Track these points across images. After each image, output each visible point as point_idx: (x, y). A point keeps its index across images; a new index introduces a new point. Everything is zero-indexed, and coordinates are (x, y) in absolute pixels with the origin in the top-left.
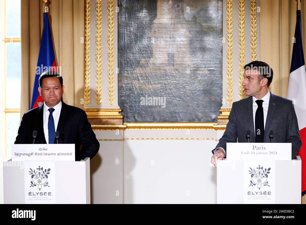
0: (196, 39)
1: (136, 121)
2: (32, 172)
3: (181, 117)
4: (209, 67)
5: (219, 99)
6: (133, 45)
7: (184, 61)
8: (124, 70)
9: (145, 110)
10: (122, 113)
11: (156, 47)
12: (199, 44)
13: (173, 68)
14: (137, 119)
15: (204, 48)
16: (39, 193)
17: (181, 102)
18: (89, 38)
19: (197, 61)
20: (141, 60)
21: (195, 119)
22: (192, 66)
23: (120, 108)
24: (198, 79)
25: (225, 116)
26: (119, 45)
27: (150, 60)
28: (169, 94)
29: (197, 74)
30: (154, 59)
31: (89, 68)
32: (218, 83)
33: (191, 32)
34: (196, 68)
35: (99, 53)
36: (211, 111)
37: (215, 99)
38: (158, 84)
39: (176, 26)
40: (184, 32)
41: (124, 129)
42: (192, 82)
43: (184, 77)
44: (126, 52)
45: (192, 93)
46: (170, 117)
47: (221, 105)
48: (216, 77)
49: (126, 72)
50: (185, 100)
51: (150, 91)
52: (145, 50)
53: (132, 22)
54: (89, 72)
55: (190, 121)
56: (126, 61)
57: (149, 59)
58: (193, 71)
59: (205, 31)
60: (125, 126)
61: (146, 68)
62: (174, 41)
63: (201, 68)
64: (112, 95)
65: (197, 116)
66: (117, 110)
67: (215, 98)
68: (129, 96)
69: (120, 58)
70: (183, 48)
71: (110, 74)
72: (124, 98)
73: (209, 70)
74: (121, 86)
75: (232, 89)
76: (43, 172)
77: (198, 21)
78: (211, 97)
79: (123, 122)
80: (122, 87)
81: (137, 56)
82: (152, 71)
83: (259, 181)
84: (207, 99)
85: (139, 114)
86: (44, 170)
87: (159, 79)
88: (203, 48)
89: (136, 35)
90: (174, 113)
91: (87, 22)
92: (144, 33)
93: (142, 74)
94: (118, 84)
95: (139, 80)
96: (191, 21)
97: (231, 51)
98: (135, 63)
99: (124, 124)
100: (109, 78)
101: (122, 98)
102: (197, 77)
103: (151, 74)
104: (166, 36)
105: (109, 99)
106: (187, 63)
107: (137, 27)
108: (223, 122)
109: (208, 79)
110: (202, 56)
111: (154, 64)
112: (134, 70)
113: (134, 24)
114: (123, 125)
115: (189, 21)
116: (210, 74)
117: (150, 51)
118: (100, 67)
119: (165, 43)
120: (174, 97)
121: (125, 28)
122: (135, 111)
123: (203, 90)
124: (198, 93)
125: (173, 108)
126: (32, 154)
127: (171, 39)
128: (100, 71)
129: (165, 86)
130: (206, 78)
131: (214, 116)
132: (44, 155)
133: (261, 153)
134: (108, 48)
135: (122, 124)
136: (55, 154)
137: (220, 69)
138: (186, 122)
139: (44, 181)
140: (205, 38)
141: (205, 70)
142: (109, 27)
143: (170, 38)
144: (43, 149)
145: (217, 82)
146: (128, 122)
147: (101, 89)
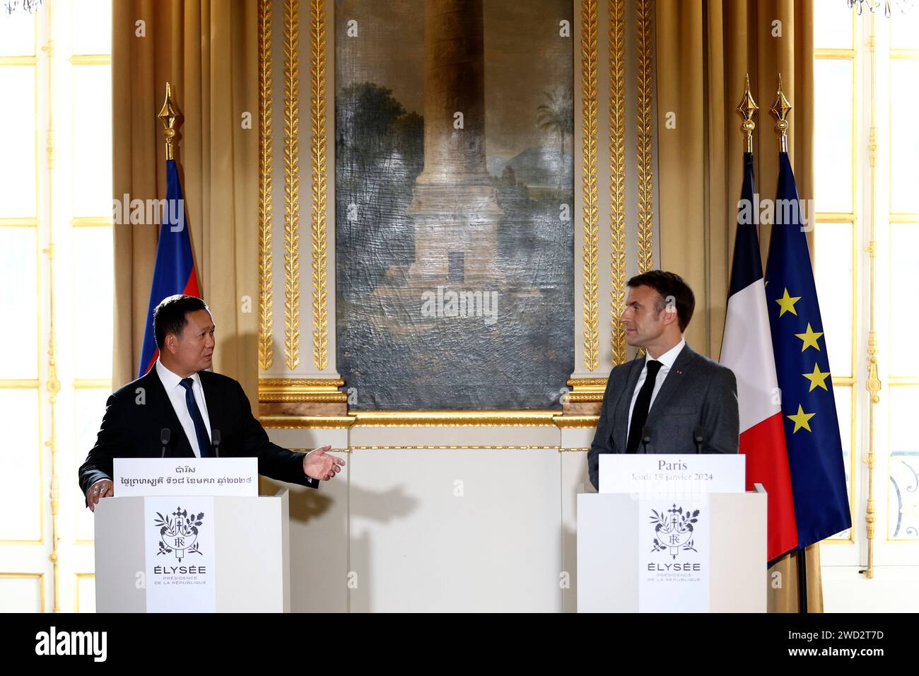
0: (514, 219)
1: (377, 408)
2: (162, 520)
3: (480, 398)
4: (541, 284)
5: (566, 355)
6: (369, 234)
7: (486, 270)
8: (350, 292)
9: (397, 381)
10: (345, 389)
11: (423, 238)
12: (520, 231)
13: (461, 286)
14: (378, 403)
15: (531, 239)
16: (178, 568)
17: (480, 363)
18: (269, 218)
19: (516, 269)
20: (388, 269)
21: (511, 402)
22: (504, 282)
23: (341, 376)
24: (517, 311)
25: (580, 395)
26: (338, 234)
27: (409, 268)
28: (452, 344)
29: (515, 300)
30: (419, 265)
31: (269, 286)
32: (564, 321)
33: (502, 204)
34: (512, 285)
35: (292, 252)
36: (549, 384)
37: (557, 356)
38: (427, 322)
39: (468, 190)
40: (485, 204)
41: (349, 425)
42: (505, 318)
44: (355, 249)
45: (504, 343)
46: (453, 398)
47: (572, 370)
48: (560, 305)
49: (354, 295)
50: (489, 359)
51: (409, 337)
52: (398, 246)
53: (368, 182)
54: (269, 296)
55: (500, 406)
56: (355, 270)
57: (405, 266)
58: (506, 292)
59: (533, 201)
60: (353, 419)
61: (399, 285)
62: (464, 224)
63: (525, 285)
64: (323, 349)
65: (515, 395)
66: (334, 382)
67: (557, 353)
68: (360, 350)
69: (340, 263)
70: (483, 239)
71: (317, 300)
72: (349, 355)
73: (542, 291)
74: (343, 327)
76: (188, 521)
77: (517, 179)
78: (547, 351)
79: (348, 411)
80: (345, 329)
81: (380, 259)
82: (412, 293)
83: (674, 539)
84: (538, 357)
85: (382, 390)
86: (189, 517)
88: (530, 241)
89: (376, 211)
90: (462, 389)
91: (265, 181)
92: (393, 206)
93: (390, 299)
94: (336, 324)
95: (383, 313)
96: (503, 178)
97: (594, 247)
98: (375, 275)
99: (350, 414)
100: (316, 308)
101: (345, 355)
102: (515, 305)
103: (410, 301)
104: (445, 213)
105: (316, 357)
106: (492, 275)
107: (379, 193)
108: (574, 408)
109: (542, 311)
110: (526, 259)
111: (417, 277)
112: (372, 290)
113: (372, 186)
114: (348, 415)
115: (496, 178)
116: (545, 300)
117: (409, 246)
118: (295, 283)
119: (444, 228)
120: (464, 351)
121: (350, 195)
122: (374, 383)
123: (529, 336)
124: (519, 343)
125: (462, 376)
126: (160, 480)
127: (456, 221)
128: (295, 293)
129: (442, 328)
130: (536, 308)
131: (554, 396)
132: (188, 482)
133: (677, 478)
134: (314, 239)
135: (345, 413)
136: (212, 481)
137: (568, 289)
138: (491, 410)
139: (189, 540)
140: (535, 216)
141: (535, 291)
142: (315, 192)
143: (455, 217)
144: (185, 470)
145: (561, 319)
146: (359, 409)
147: (296, 334)
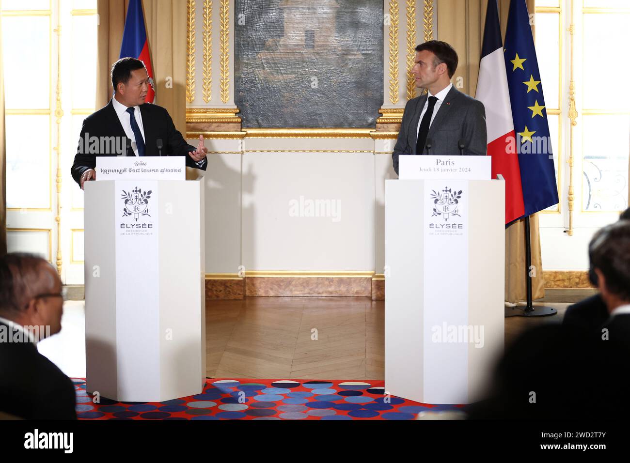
0: (346, 10)
1: (260, 127)
2: (125, 195)
3: (324, 121)
4: (363, 50)
5: (378, 94)
6: (255, 19)
7: (328, 41)
8: (244, 55)
9: (273, 110)
10: (240, 115)
11: (289, 22)
12: (350, 17)
13: (312, 51)
14: (260, 123)
16: (136, 225)
17: (324, 98)
18: (193, 9)
19: (347, 41)
20: (267, 41)
21: (344, 123)
22: (340, 49)
23: (238, 107)
24: (348, 66)
25: (387, 119)
27: (280, 40)
28: (306, 87)
29: (346, 60)
30: (286, 39)
31: (193, 51)
32: (377, 73)
33: (339, 1)
34: (345, 51)
35: (208, 30)
36: (367, 112)
37: (373, 95)
38: (291, 73)
40: (328, 1)
41: (243, 137)
42: (340, 71)
43: (328, 64)
44: (246, 28)
45: (339, 87)
46: (307, 120)
47: (382, 103)
48: (375, 63)
49: (246, 57)
50: (330, 97)
51: (280, 83)
52: (273, 26)
54: (193, 57)
55: (336, 126)
56: (246, 41)
57: (278, 39)
58: (341, 55)
60: (245, 133)
61: (274, 51)
62: (315, 13)
63: (353, 51)
64: (226, 90)
65: (346, 119)
66: (233, 111)
67: (373, 93)
68: (249, 90)
69: (237, 37)
70: (326, 22)
71: (223, 60)
72: (243, 94)
73: (364, 54)
74: (239, 76)
75: (397, 81)
76: (142, 195)
78: (366, 92)
79: (242, 128)
80: (240, 78)
81: (262, 34)
82: (282, 56)
83: (446, 208)
84: (361, 95)
85: (263, 115)
86: (142, 193)
87: (293, 67)
88: (356, 24)
89: (260, 5)
90: (313, 115)
92: (271, 2)
93: (268, 59)
94: (235, 74)
95: (264, 68)
97: (396, 27)
98: (259, 44)
99: (242, 130)
100: (222, 65)
101: (240, 94)
102: (347, 63)
103: (281, 60)
104: (303, 6)
105: (222, 95)
106: (332, 44)
109: (363, 67)
110: (353, 35)
111: (285, 46)
112: (257, 54)
114: (242, 131)
116: (365, 60)
117: (280, 27)
118: (209, 50)
119: (302, 16)
120: (314, 92)
122: (258, 111)
123: (355, 83)
124: (349, 87)
125: (313, 107)
126: (125, 170)
127: (310, 11)
128: (209, 56)
129: (301, 77)
130: (360, 65)
131: (370, 120)
132: (142, 172)
133: (447, 170)
134: (221, 23)
135: (239, 130)
136: (157, 171)
137: (380, 53)
138: (331, 128)
139: (142, 207)
140: (359, 8)
141: (358, 55)
143: (309, 9)
144: (140, 164)
145: (375, 72)
146: (248, 127)
147: (210, 81)
